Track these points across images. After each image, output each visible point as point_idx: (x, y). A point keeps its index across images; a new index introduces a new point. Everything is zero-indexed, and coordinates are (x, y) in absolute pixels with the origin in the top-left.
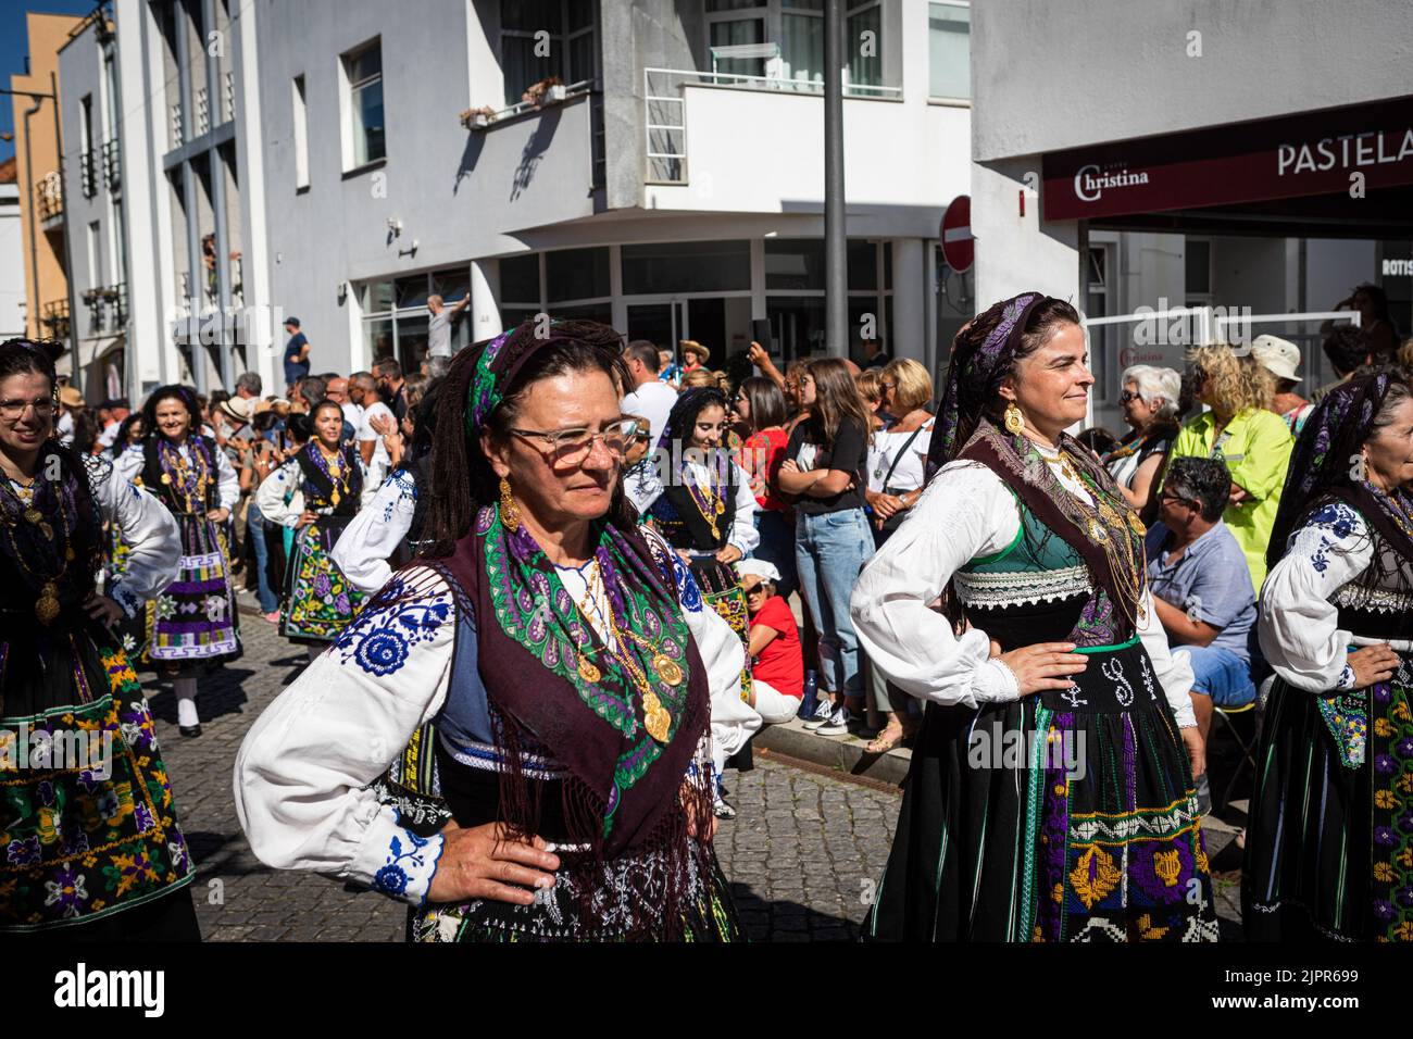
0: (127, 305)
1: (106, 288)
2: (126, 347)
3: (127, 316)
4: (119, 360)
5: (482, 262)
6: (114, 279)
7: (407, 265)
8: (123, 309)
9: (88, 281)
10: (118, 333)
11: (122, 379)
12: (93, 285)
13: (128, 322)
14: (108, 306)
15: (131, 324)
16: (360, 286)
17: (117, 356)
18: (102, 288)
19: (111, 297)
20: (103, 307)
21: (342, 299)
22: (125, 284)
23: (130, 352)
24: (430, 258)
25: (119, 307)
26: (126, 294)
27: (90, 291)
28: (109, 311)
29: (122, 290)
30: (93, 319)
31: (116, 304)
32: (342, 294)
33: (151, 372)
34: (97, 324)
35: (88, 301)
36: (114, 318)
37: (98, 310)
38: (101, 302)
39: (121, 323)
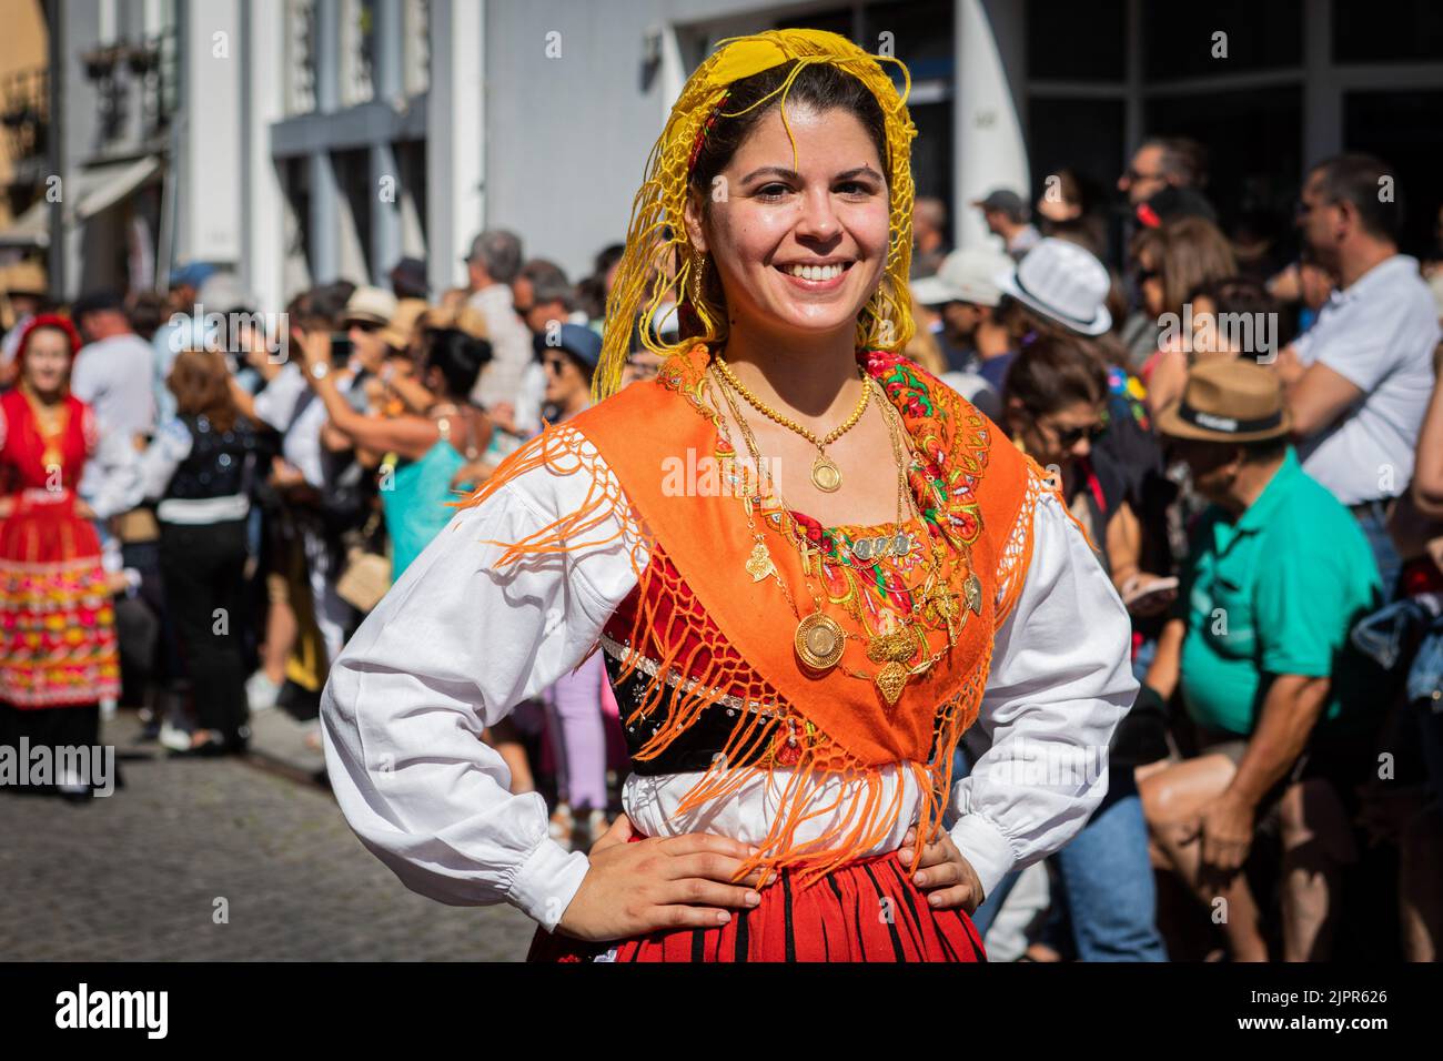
0: (177, 81)
1: (135, 43)
2: (171, 181)
3: (177, 106)
4: (155, 213)
6: (153, 23)
8: (169, 93)
9: (97, 26)
10: (153, 145)
12: (108, 37)
14: (135, 83)
15: (185, 124)
16: (695, 40)
17: (150, 201)
18: (125, 43)
19: (142, 64)
20: (126, 91)
21: (651, 71)
22: (177, 32)
23: (176, 190)
25: (160, 84)
26: (177, 57)
27: (99, 49)
28: (140, 98)
29: (168, 47)
30: (103, 115)
31: (153, 79)
32: (650, 55)
33: (218, 238)
34: (112, 124)
35: (97, 71)
36: (147, 112)
37: (116, 95)
38: (121, 74)
39: (163, 123)
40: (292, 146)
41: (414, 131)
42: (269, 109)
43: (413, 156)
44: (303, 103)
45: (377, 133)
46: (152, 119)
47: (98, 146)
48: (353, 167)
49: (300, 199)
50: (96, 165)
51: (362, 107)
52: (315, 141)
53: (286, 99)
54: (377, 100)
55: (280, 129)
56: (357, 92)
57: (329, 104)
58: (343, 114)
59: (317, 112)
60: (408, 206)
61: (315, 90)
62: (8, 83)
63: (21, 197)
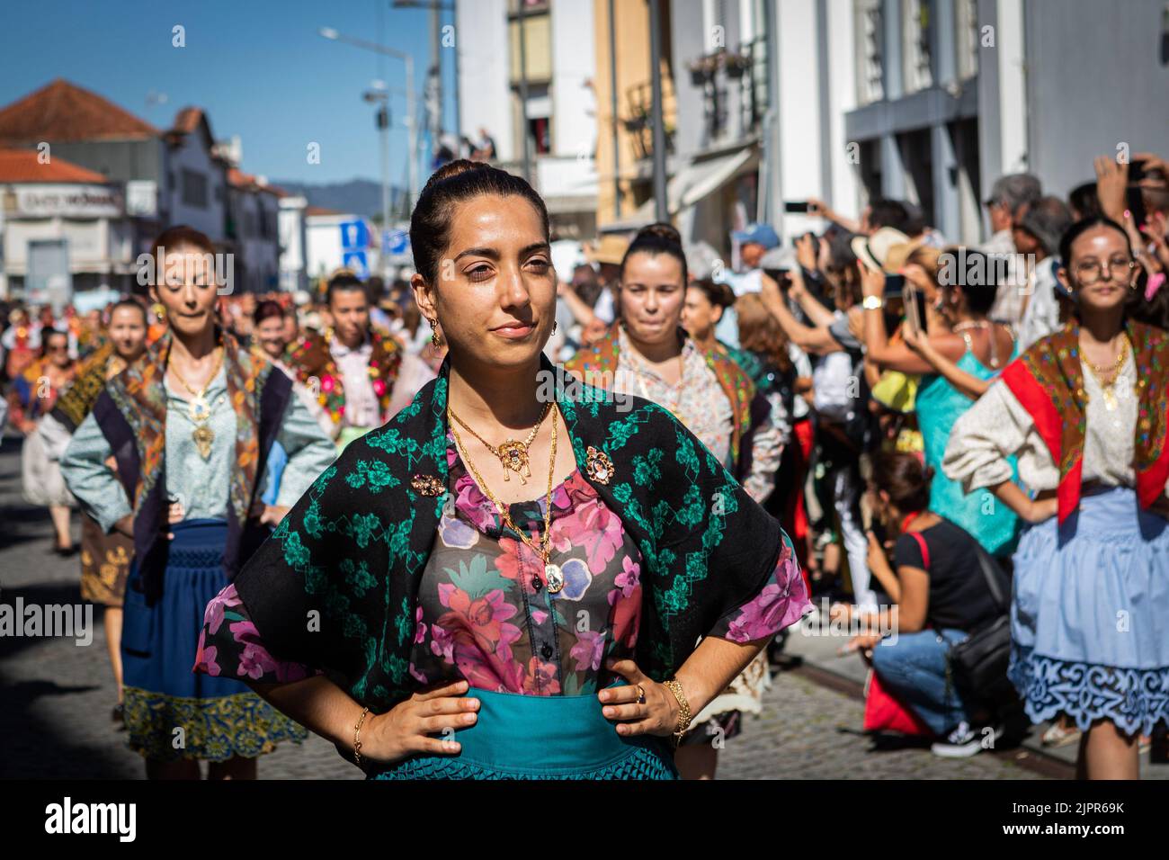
0: (768, 81)
1: (732, 50)
2: (764, 168)
3: (768, 104)
4: (752, 195)
8: (761, 92)
9: (701, 37)
10: (749, 138)
12: (710, 46)
13: (768, 118)
14: (733, 86)
15: (775, 120)
17: (747, 190)
18: (724, 50)
19: (738, 68)
20: (725, 93)
22: (767, 38)
23: (769, 175)
25: (753, 86)
26: (767, 60)
27: (702, 58)
28: (737, 98)
29: (760, 52)
30: (707, 115)
31: (746, 81)
34: (716, 123)
35: (698, 78)
36: (742, 109)
37: (717, 97)
38: (721, 79)
39: (756, 118)
40: (866, 133)
41: (967, 112)
42: (844, 100)
43: (966, 133)
44: (874, 94)
45: (936, 115)
46: (748, 115)
47: (705, 144)
48: (916, 146)
49: (873, 180)
50: (701, 159)
51: (923, 92)
52: (884, 126)
53: (858, 91)
54: (936, 86)
55: (854, 117)
56: (919, 81)
57: (895, 93)
58: (908, 100)
59: (885, 100)
60: (964, 179)
61: (883, 80)
62: (629, 94)
63: (644, 190)
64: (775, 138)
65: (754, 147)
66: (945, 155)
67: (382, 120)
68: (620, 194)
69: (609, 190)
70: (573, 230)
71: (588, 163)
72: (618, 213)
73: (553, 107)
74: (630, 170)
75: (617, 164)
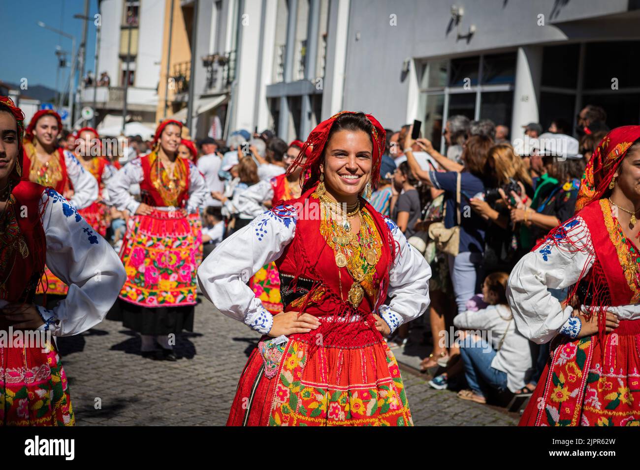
0: (235, 69)
1: (221, 54)
2: (230, 104)
3: (234, 78)
4: (224, 113)
5: (528, 48)
6: (228, 46)
7: (462, 48)
8: (232, 72)
9: (208, 47)
10: (225, 91)
11: (223, 129)
12: (212, 51)
13: (234, 83)
14: (220, 69)
15: (237, 85)
16: (422, 64)
17: (222, 111)
18: (217, 54)
19: (223, 62)
20: (216, 71)
21: (405, 74)
22: (236, 51)
23: (232, 107)
24: (483, 42)
25: (229, 70)
26: (236, 60)
27: (209, 56)
28: (222, 74)
29: (233, 56)
30: (208, 79)
31: (226, 67)
32: (405, 69)
33: (246, 125)
34: (211, 83)
35: (207, 63)
36: (223, 78)
37: (213, 72)
38: (216, 66)
39: (229, 83)
40: (274, 95)
41: (319, 91)
42: (267, 80)
43: (317, 100)
44: (279, 79)
45: (305, 91)
46: (225, 81)
47: (205, 91)
48: (295, 102)
49: (275, 113)
50: (203, 97)
51: (300, 81)
52: (283, 93)
53: (273, 77)
54: (306, 79)
55: (270, 88)
56: (299, 76)
57: (288, 80)
58: (293, 84)
59: (284, 82)
60: (314, 117)
61: (284, 75)
62: (175, 66)
63: (177, 106)
64: (236, 92)
65: (227, 94)
66: (307, 107)
67: (62, 64)
68: (167, 106)
69: (163, 105)
70: (140, 118)
71: (154, 92)
72: (165, 115)
73: (136, 67)
74: (172, 98)
75: (167, 94)
